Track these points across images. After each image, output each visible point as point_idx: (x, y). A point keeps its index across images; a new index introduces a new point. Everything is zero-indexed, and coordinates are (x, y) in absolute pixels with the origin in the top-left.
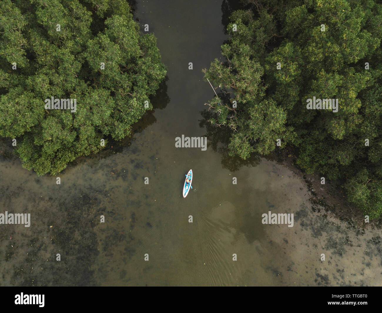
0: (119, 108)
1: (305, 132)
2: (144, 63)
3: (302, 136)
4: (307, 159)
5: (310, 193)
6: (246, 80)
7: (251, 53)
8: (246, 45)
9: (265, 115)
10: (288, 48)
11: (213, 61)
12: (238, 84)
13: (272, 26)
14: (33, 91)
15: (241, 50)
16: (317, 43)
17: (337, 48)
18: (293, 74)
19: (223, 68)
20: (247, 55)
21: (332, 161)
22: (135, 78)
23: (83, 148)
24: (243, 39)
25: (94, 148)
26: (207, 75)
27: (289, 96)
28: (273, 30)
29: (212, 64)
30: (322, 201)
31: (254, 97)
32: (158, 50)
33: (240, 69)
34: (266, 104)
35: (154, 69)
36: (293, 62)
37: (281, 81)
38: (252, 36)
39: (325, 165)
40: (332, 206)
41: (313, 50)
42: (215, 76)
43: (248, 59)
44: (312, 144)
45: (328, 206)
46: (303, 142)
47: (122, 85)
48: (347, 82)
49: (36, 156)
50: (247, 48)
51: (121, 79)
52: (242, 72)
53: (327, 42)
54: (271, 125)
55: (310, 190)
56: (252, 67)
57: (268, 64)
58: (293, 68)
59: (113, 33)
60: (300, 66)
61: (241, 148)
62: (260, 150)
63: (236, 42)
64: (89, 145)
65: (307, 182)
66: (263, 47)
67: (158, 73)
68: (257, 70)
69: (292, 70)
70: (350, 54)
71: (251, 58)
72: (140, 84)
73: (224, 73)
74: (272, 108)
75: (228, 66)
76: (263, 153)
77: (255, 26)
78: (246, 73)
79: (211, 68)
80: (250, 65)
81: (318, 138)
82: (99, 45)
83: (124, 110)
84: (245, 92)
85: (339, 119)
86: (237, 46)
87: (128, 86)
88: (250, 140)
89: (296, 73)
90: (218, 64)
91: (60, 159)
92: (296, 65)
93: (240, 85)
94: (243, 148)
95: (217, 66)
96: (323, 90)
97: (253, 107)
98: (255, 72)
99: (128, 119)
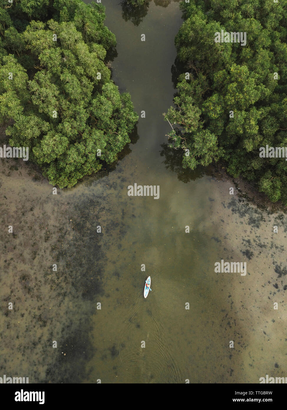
0: (110, 142)
1: (231, 150)
2: (125, 112)
3: (230, 153)
4: (233, 168)
5: (237, 190)
6: (191, 118)
7: (193, 102)
8: (189, 96)
9: (204, 139)
10: (214, 97)
11: (170, 108)
12: (186, 121)
13: (206, 83)
14: (61, 132)
15: (187, 100)
16: (231, 94)
17: (241, 96)
18: (219, 113)
19: (176, 112)
20: (191, 103)
21: (249, 168)
22: (119, 122)
23: (88, 169)
24: (188, 93)
25: (94, 170)
26: (166, 117)
27: (218, 126)
28: (206, 86)
29: (169, 110)
30: (245, 195)
31: (196, 129)
32: (132, 103)
33: (186, 112)
34: (204, 133)
35: (131, 116)
36: (218, 105)
37: (212, 117)
38: (193, 90)
39: (246, 171)
40: (252, 197)
41: (229, 98)
42: (171, 117)
43: (191, 105)
44: (237, 158)
45: (249, 198)
46: (230, 157)
47: (111, 127)
48: (249, 116)
49: (58, 176)
50: (190, 98)
51: (111, 123)
52: (188, 113)
53: (236, 93)
54: (208, 144)
55: (237, 189)
56: (194, 110)
57: (204, 108)
58: (218, 109)
59: (107, 94)
60: (223, 108)
61: (190, 162)
62: (202, 163)
63: (183, 95)
64: (91, 167)
65: (235, 183)
66: (201, 97)
67: (134, 117)
68: (197, 112)
69: (218, 111)
70: (249, 99)
71: (193, 105)
72: (122, 126)
73: (176, 115)
74: (208, 134)
75: (179, 111)
76: (205, 165)
77: (195, 84)
78: (191, 114)
79: (168, 112)
80: (193, 109)
81: (240, 154)
82: (99, 102)
83: (113, 143)
84: (190, 126)
85: (249, 139)
86: (184, 97)
87: (114, 127)
88: (195, 156)
89: (220, 112)
90: (173, 110)
91: (73, 177)
92: (220, 107)
93: (187, 121)
94: (191, 162)
95: (172, 110)
96: (236, 121)
97: (196, 135)
98: (196, 113)
99: (115, 149)
